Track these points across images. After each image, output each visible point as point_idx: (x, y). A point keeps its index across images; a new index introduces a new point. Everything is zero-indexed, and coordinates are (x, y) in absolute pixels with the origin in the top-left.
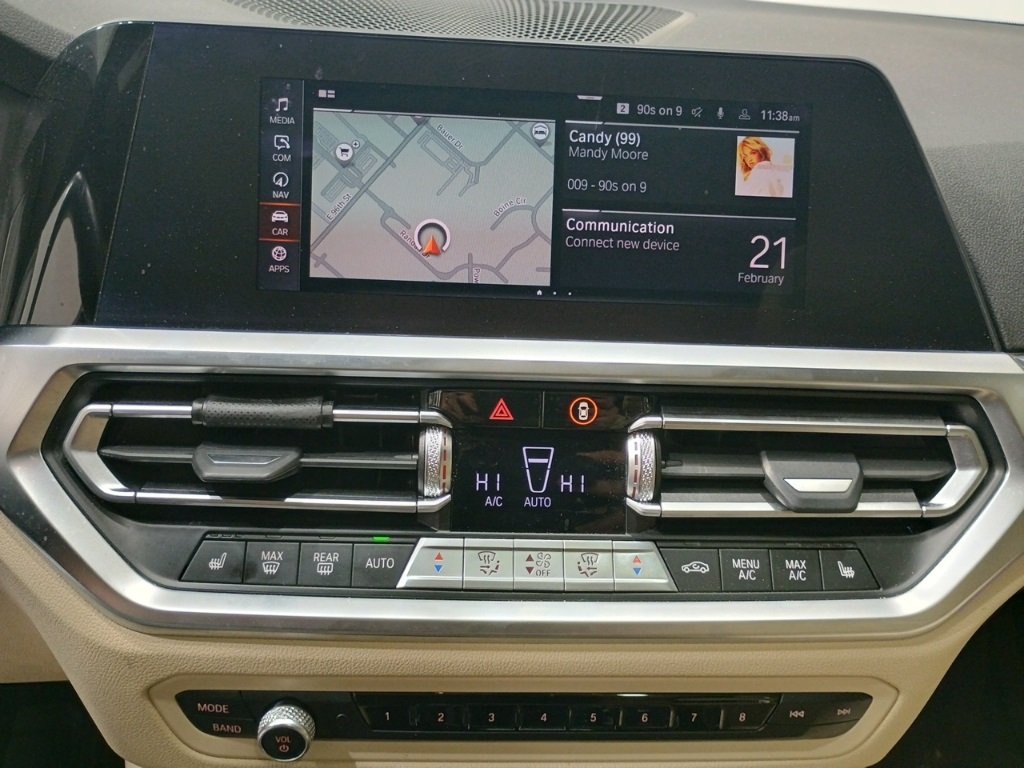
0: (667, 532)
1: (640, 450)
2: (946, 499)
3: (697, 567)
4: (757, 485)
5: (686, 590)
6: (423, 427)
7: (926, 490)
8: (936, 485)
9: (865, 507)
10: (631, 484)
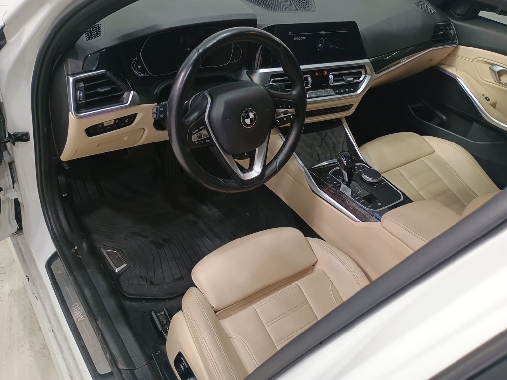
0: (334, 88)
1: (331, 76)
2: (361, 79)
3: (337, 91)
4: (342, 80)
5: (337, 94)
6: (308, 77)
7: (359, 78)
9: (354, 81)
10: (330, 81)
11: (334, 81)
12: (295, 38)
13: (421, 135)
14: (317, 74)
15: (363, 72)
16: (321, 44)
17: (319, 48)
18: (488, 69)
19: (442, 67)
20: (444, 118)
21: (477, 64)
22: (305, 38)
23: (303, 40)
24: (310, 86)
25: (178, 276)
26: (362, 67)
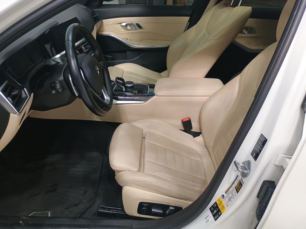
11: (86, 49)
13: (113, 66)
18: (121, 26)
19: (100, 33)
20: (110, 56)
21: (114, 26)
25: (83, 192)
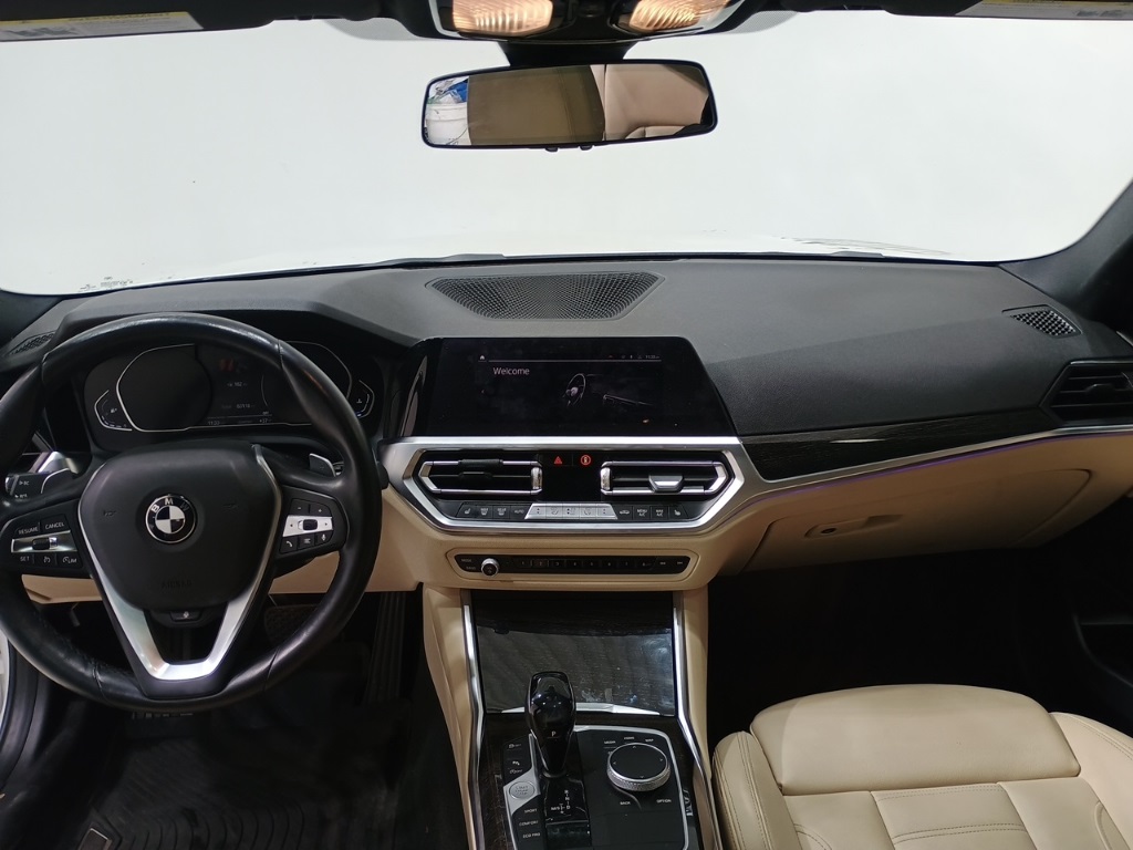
0: (615, 501)
1: (605, 473)
2: (715, 487)
3: (625, 512)
4: (647, 485)
5: (621, 519)
6: (532, 467)
7: (707, 485)
8: (711, 483)
9: (683, 491)
10: (602, 484)
11: (616, 485)
12: (497, 371)
14: (558, 461)
15: (720, 470)
16: (575, 390)
17: (569, 397)
22: (526, 372)
23: (523, 375)
24: (537, 490)
26: (716, 454)
